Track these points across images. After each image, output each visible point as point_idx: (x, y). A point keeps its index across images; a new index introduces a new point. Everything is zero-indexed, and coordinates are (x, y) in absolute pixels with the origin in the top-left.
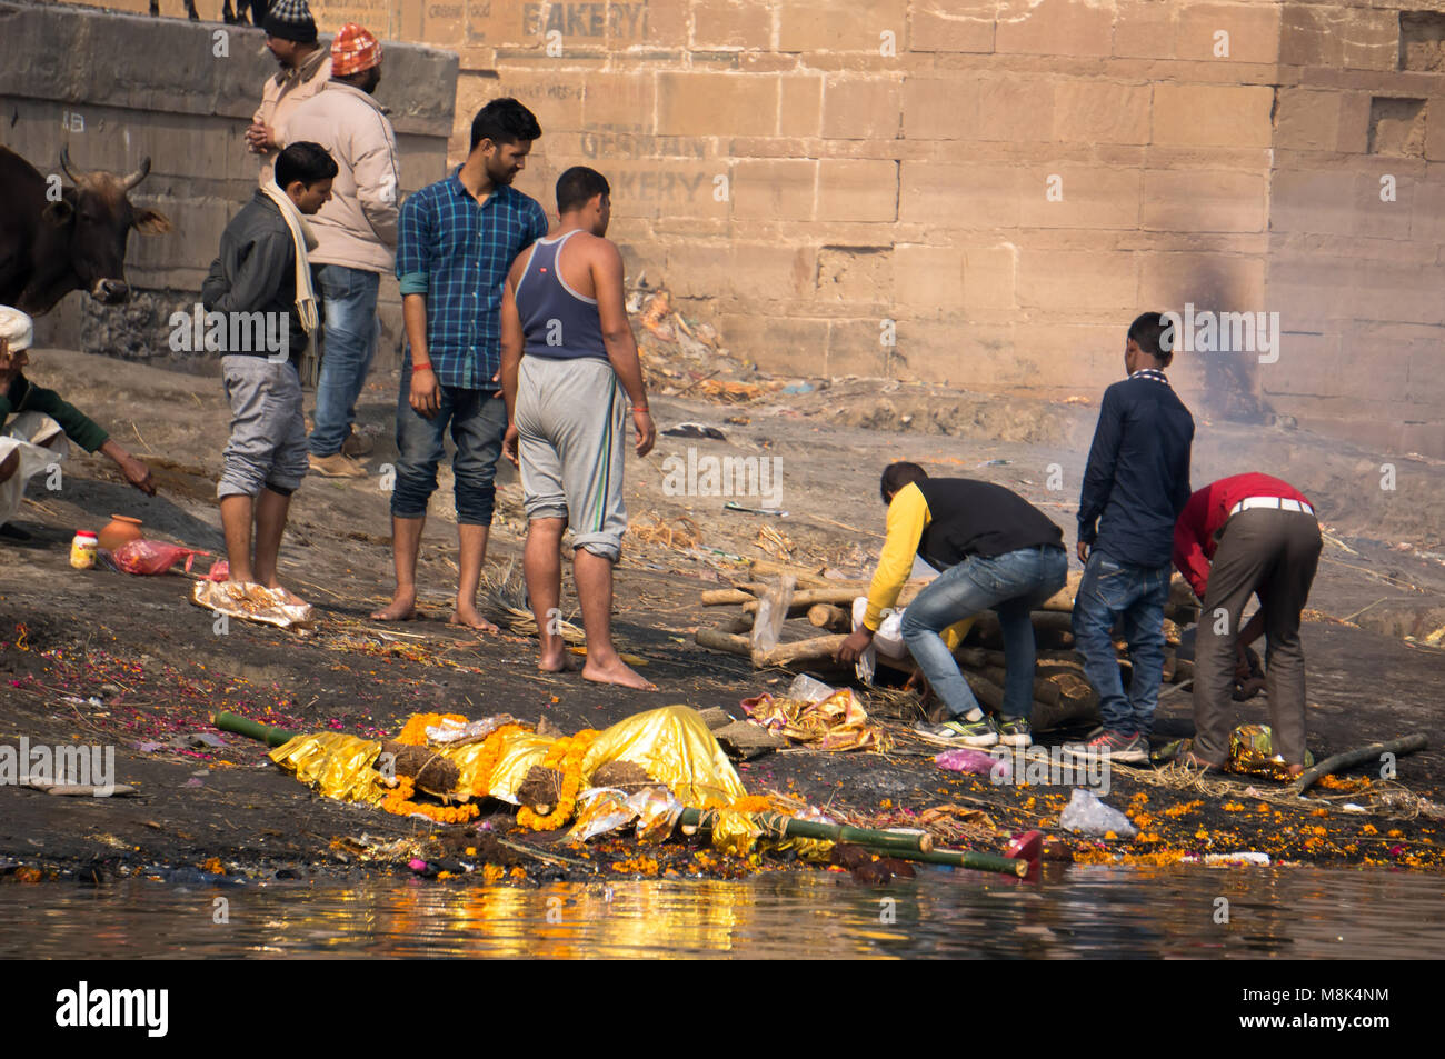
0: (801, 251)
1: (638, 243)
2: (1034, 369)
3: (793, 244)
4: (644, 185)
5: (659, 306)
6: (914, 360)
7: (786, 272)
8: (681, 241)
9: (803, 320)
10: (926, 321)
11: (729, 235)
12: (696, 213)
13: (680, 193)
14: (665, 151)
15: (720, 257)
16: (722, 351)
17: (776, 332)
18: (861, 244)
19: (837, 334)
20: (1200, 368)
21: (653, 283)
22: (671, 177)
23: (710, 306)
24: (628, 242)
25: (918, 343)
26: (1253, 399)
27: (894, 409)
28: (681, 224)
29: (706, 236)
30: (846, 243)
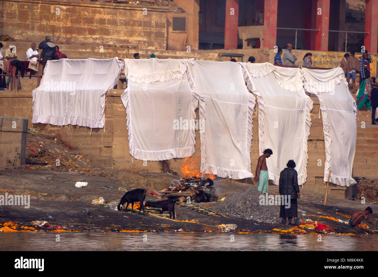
0: (100, 147)
1: (79, 147)
2: (135, 165)
3: (99, 146)
4: (80, 137)
5: (81, 157)
6: (116, 164)
7: (98, 151)
8: (84, 146)
9: (101, 158)
10: (118, 158)
11: (91, 145)
12: (86, 142)
13: (84, 138)
14: (82, 132)
15: (89, 148)
16: (90, 164)
17: (97, 160)
18: (108, 146)
19: (105, 160)
20: (161, 165)
21: (81, 153)
22: (83, 136)
23: (88, 156)
24: (78, 146)
25: (116, 162)
26: (169, 169)
27: (105, 172)
28: (84, 143)
29: (88, 145)
30: (106, 146)
